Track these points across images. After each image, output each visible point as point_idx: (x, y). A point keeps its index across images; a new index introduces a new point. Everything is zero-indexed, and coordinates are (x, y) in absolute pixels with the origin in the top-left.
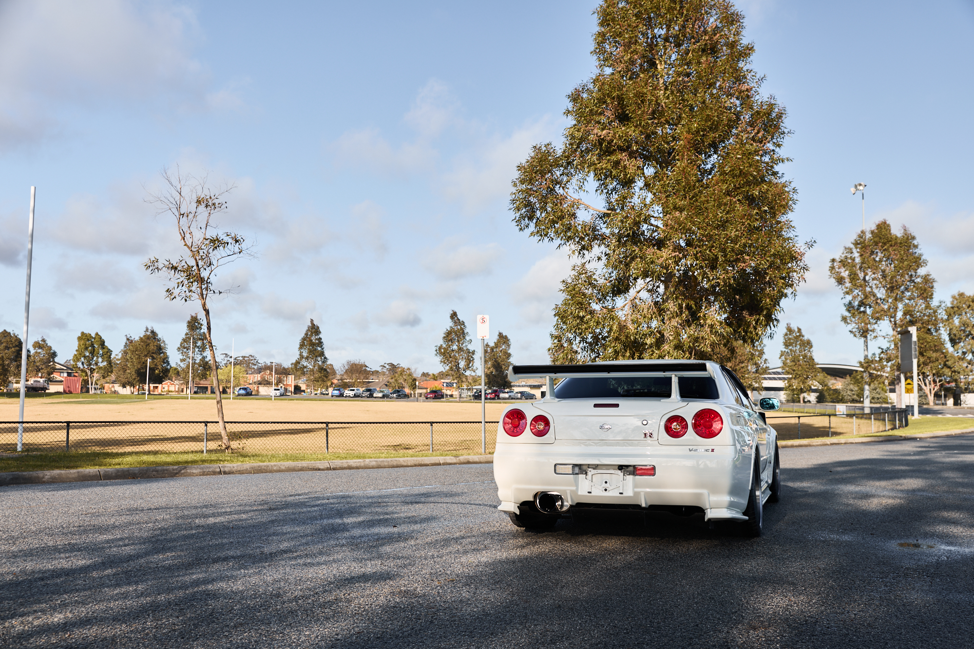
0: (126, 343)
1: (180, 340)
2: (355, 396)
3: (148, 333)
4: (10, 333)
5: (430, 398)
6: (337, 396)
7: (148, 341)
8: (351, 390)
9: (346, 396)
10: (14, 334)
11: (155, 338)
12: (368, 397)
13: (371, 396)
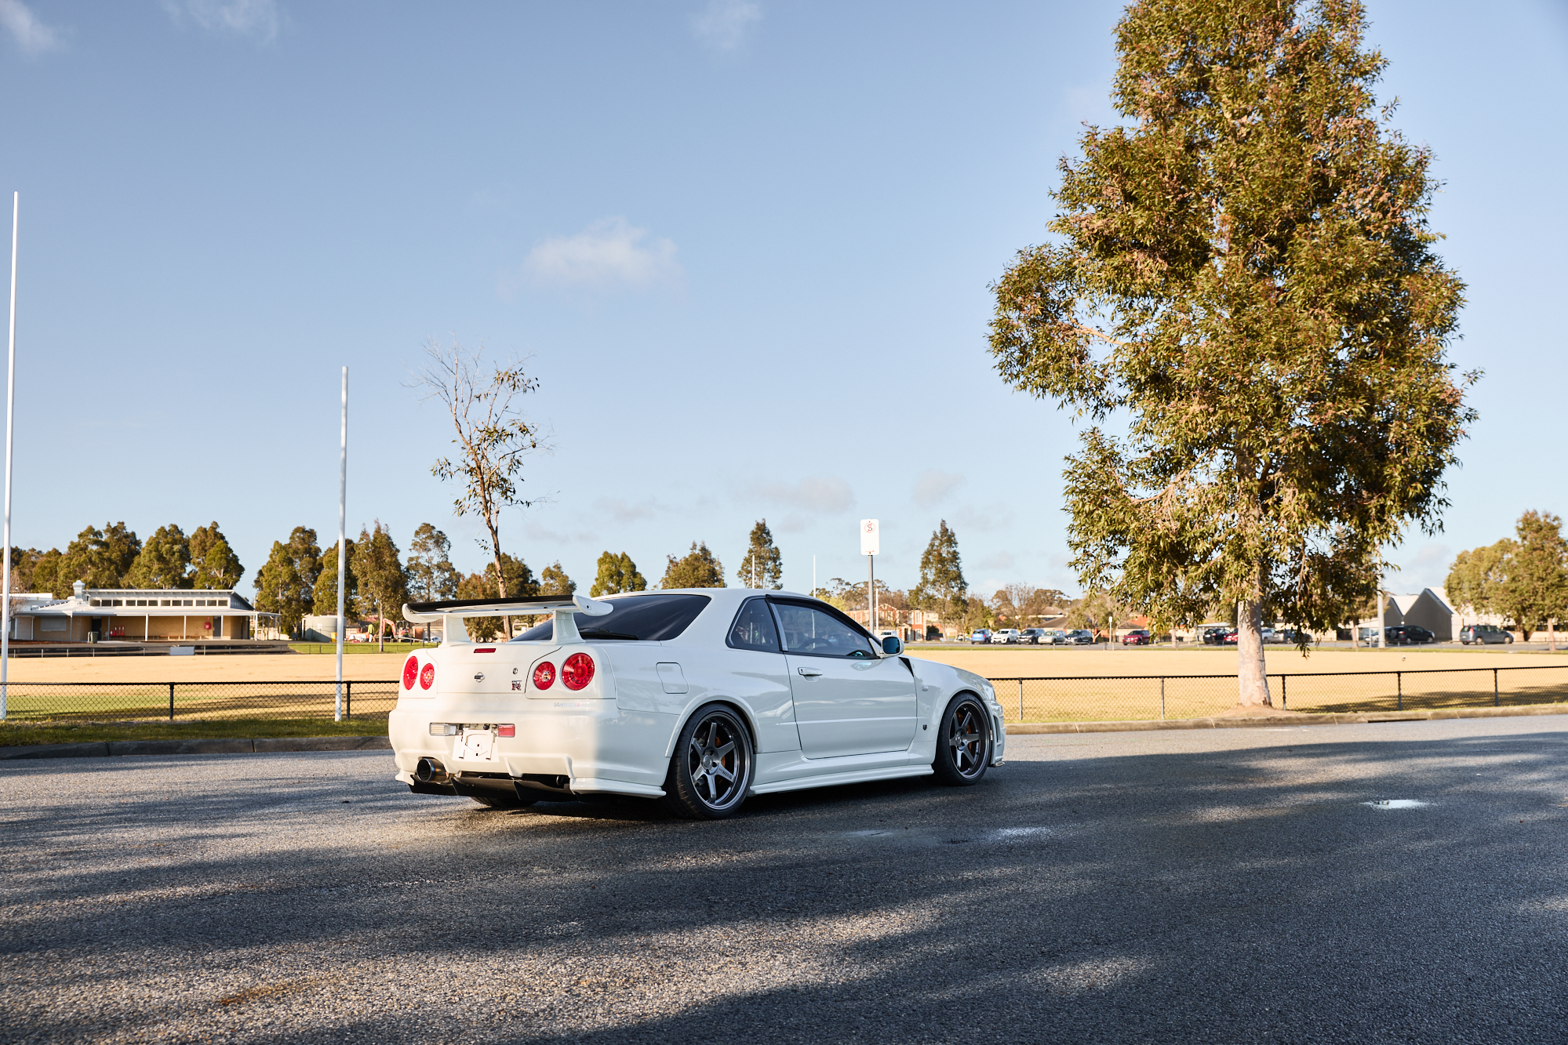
0: (669, 568)
1: (742, 561)
2: (1009, 642)
3: (697, 552)
4: (510, 557)
5: (1130, 643)
6: (981, 643)
7: (696, 564)
8: (1003, 632)
9: (995, 643)
10: (516, 559)
11: (706, 559)
12: (1030, 644)
13: (1035, 641)
